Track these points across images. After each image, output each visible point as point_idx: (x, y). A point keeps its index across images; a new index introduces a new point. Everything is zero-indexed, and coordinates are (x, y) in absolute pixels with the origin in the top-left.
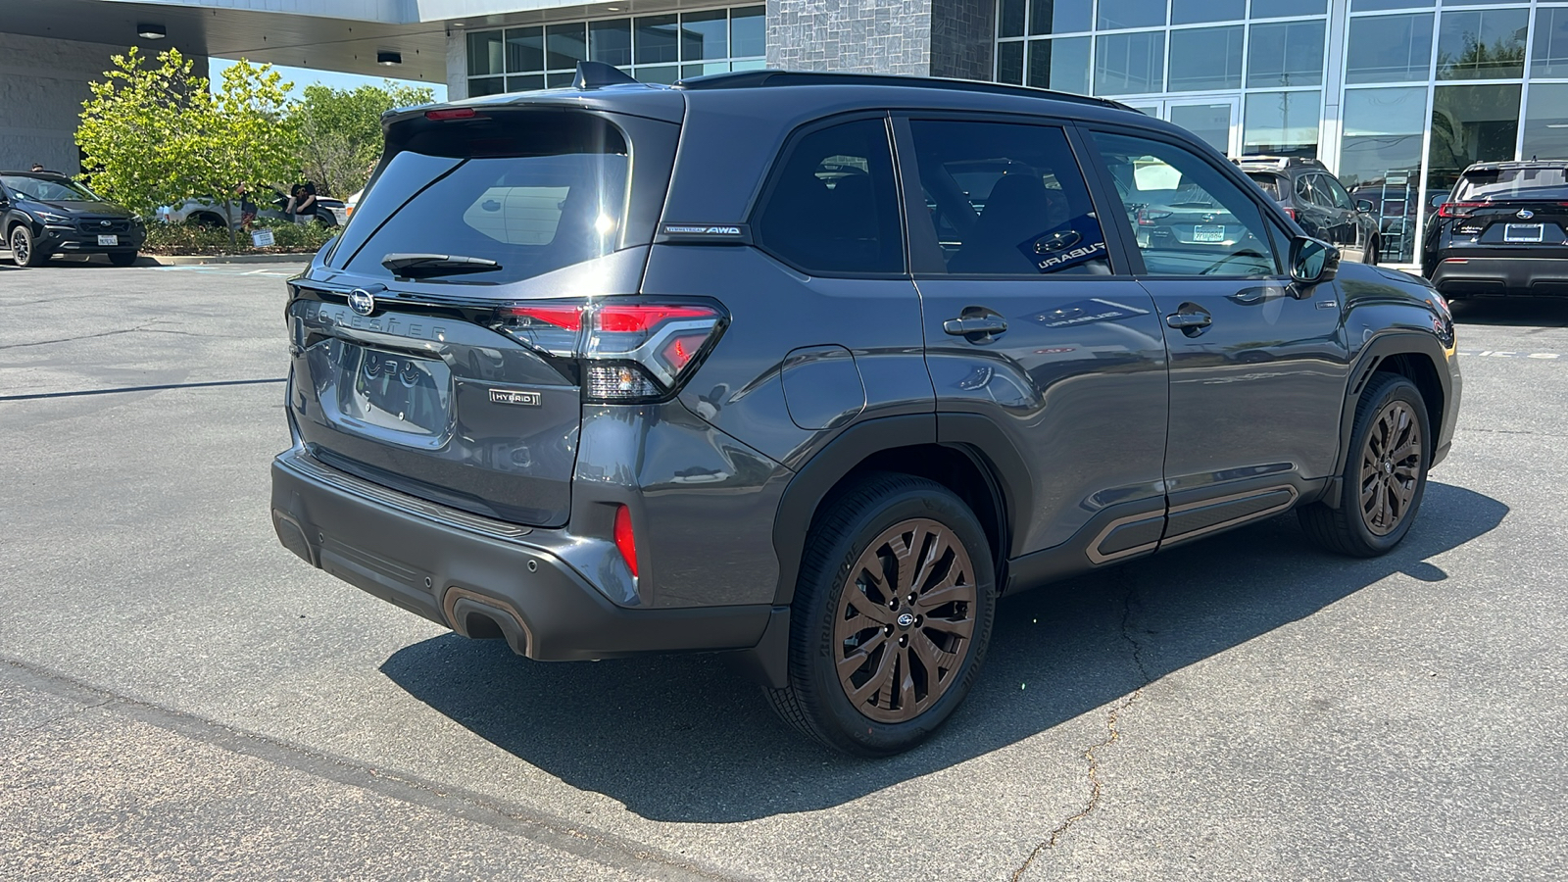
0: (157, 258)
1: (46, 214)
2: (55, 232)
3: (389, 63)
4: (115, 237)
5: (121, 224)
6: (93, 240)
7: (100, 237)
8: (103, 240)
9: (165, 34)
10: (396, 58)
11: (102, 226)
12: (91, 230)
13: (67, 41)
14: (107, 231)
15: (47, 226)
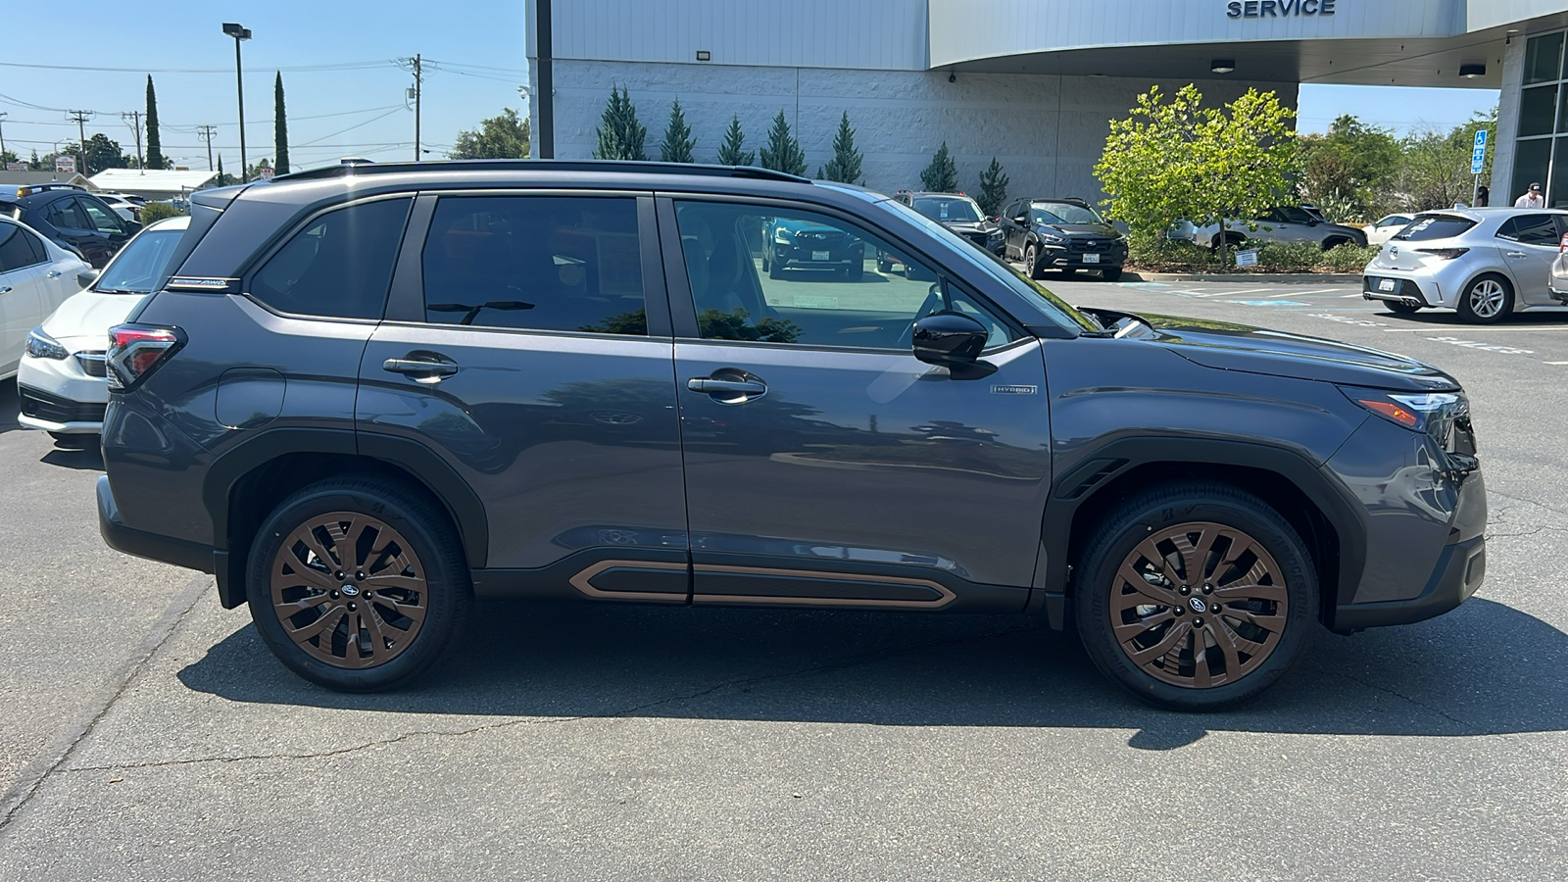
0: (1143, 274)
1: (1048, 236)
2: (1052, 250)
3: (1470, 76)
4: (1098, 255)
5: (1104, 245)
6: (1079, 257)
7: (1085, 255)
8: (1088, 258)
9: (1233, 67)
10: (1479, 70)
11: (1089, 246)
12: (1079, 249)
13: (1172, 80)
14: (1091, 250)
15: (1046, 246)
